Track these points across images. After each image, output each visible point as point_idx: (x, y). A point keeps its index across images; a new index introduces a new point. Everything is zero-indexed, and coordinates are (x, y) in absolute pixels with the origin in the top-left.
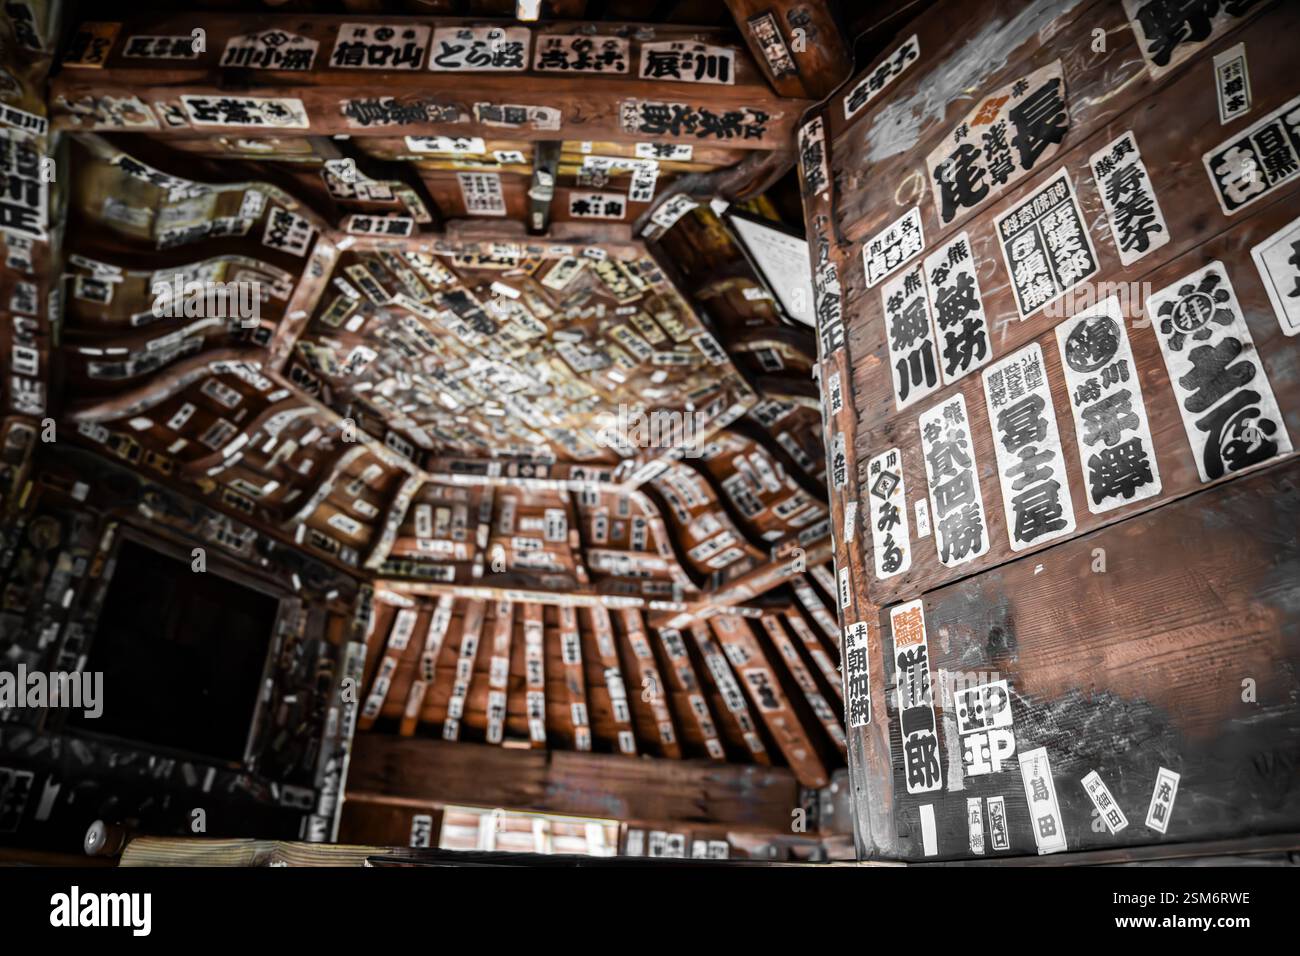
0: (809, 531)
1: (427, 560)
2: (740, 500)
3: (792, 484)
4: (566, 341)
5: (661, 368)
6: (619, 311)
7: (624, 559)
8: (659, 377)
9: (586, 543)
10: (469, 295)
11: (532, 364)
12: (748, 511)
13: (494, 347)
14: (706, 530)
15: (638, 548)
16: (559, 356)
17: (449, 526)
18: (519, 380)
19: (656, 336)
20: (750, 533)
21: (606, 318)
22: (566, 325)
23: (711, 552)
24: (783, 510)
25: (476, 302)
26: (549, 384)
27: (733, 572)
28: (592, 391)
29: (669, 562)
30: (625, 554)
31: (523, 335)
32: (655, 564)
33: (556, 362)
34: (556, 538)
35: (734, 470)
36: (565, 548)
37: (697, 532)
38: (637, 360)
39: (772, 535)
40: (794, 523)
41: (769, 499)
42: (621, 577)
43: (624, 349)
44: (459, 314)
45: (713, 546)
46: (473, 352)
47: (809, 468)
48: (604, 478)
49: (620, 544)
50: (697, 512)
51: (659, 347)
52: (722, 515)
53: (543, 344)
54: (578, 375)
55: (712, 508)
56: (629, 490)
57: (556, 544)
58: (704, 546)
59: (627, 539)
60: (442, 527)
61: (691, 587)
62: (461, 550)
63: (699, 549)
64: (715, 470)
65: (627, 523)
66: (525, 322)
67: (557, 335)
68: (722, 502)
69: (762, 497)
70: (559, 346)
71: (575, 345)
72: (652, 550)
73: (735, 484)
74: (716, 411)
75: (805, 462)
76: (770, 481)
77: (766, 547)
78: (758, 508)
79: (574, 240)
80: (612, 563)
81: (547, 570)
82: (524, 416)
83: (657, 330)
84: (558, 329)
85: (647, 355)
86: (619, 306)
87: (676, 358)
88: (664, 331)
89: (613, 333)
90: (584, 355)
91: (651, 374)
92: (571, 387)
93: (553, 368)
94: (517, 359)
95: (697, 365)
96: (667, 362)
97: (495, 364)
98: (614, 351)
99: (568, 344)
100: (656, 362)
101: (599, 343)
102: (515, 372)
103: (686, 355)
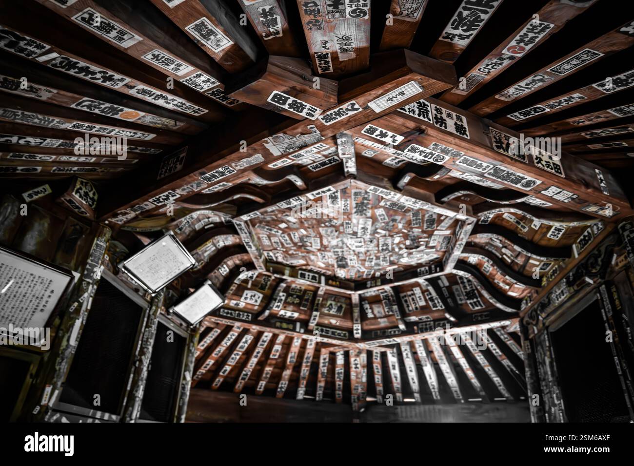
5: (280, 229)
6: (284, 250)
8: (283, 226)
11: (337, 245)
13: (346, 253)
16: (322, 244)
18: (350, 241)
21: (291, 249)
22: (309, 252)
25: (336, 264)
28: (321, 229)
31: (330, 253)
33: (325, 243)
38: (289, 235)
43: (291, 239)
53: (324, 250)
54: (321, 237)
67: (315, 251)
70: (319, 247)
71: (311, 246)
83: (273, 241)
84: (314, 252)
85: (283, 235)
86: (283, 251)
87: (271, 230)
88: (270, 240)
89: (292, 245)
90: (311, 243)
91: (286, 228)
92: (329, 233)
93: (330, 242)
94: (342, 248)
95: (262, 225)
96: (275, 230)
97: (354, 248)
98: (296, 240)
99: (314, 247)
100: (280, 232)
101: (300, 244)
102: (348, 245)
103: (265, 230)
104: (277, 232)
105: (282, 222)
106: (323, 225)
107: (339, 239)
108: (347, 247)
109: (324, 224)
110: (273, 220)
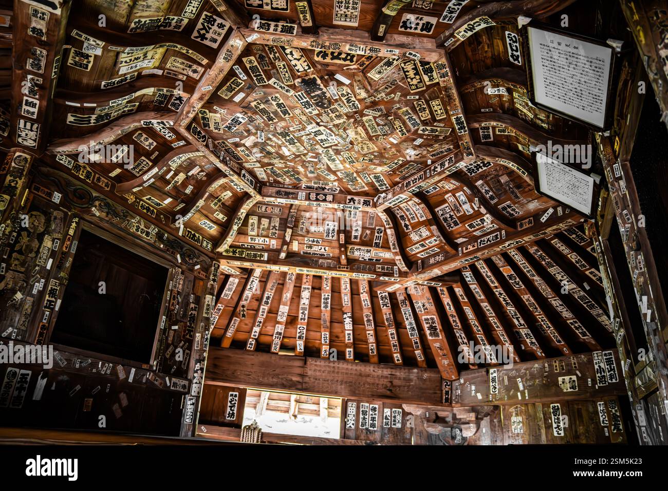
0: (485, 238)
1: (252, 248)
2: (445, 219)
3: (483, 210)
4: (370, 116)
5: (421, 136)
6: (409, 98)
7: (369, 251)
8: (419, 141)
9: (348, 241)
10: (319, 82)
11: (345, 130)
12: (450, 226)
13: (325, 118)
14: (421, 236)
15: (377, 245)
16: (364, 126)
17: (268, 229)
18: (334, 139)
19: (426, 115)
20: (449, 238)
21: (399, 102)
22: (374, 104)
23: (421, 249)
24: (471, 226)
25: (322, 86)
26: (351, 143)
27: (432, 261)
28: (376, 149)
29: (396, 254)
30: (369, 248)
31: (345, 110)
32: (386, 255)
33: (360, 129)
34: (330, 238)
35: (445, 201)
36: (336, 244)
37: (414, 237)
38: (408, 131)
39: (460, 241)
40: (477, 233)
41: (464, 218)
42: (364, 262)
43: (404, 123)
44: (308, 94)
45: (423, 245)
46: (310, 120)
47: (493, 202)
48: (366, 203)
49: (366, 243)
50: (416, 226)
51: (425, 123)
52: (434, 228)
53: (356, 117)
54: (370, 138)
55: (427, 223)
56: (380, 212)
57: (330, 242)
58: (417, 245)
59: (371, 240)
60: (263, 229)
61: (404, 269)
62: (274, 243)
63: (413, 247)
64: (432, 201)
65: (372, 230)
66: (349, 101)
67: (366, 112)
68: (435, 220)
69: (459, 218)
70: (365, 119)
71: (375, 118)
72: (386, 246)
73: (443, 210)
74: (447, 165)
75: (492, 198)
76: (467, 208)
77: (455, 246)
78: (456, 224)
79: (401, 46)
80: (361, 253)
81: (322, 256)
82: (329, 163)
83: (428, 111)
84: (367, 108)
85: (416, 127)
86: (409, 94)
87: (432, 131)
88: (431, 113)
89: (400, 112)
90: (378, 125)
91: (414, 140)
92: (365, 147)
93: (357, 133)
94: (337, 126)
95: (443, 135)
96: (427, 133)
97: (322, 128)
98: (397, 123)
99: (371, 117)
100: (420, 132)
101: (390, 118)
102: (333, 134)
103: (439, 129)
104: (423, 130)
105: (420, 146)
106: (376, 154)
107: (348, 140)
108: (330, 129)
109: (375, 156)
110: (431, 146)
